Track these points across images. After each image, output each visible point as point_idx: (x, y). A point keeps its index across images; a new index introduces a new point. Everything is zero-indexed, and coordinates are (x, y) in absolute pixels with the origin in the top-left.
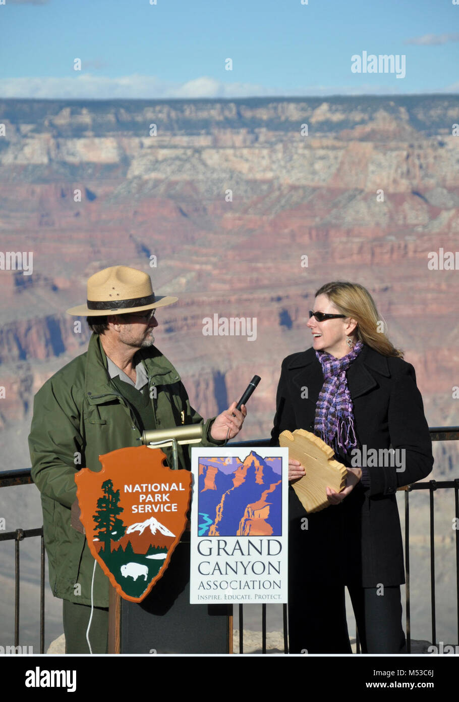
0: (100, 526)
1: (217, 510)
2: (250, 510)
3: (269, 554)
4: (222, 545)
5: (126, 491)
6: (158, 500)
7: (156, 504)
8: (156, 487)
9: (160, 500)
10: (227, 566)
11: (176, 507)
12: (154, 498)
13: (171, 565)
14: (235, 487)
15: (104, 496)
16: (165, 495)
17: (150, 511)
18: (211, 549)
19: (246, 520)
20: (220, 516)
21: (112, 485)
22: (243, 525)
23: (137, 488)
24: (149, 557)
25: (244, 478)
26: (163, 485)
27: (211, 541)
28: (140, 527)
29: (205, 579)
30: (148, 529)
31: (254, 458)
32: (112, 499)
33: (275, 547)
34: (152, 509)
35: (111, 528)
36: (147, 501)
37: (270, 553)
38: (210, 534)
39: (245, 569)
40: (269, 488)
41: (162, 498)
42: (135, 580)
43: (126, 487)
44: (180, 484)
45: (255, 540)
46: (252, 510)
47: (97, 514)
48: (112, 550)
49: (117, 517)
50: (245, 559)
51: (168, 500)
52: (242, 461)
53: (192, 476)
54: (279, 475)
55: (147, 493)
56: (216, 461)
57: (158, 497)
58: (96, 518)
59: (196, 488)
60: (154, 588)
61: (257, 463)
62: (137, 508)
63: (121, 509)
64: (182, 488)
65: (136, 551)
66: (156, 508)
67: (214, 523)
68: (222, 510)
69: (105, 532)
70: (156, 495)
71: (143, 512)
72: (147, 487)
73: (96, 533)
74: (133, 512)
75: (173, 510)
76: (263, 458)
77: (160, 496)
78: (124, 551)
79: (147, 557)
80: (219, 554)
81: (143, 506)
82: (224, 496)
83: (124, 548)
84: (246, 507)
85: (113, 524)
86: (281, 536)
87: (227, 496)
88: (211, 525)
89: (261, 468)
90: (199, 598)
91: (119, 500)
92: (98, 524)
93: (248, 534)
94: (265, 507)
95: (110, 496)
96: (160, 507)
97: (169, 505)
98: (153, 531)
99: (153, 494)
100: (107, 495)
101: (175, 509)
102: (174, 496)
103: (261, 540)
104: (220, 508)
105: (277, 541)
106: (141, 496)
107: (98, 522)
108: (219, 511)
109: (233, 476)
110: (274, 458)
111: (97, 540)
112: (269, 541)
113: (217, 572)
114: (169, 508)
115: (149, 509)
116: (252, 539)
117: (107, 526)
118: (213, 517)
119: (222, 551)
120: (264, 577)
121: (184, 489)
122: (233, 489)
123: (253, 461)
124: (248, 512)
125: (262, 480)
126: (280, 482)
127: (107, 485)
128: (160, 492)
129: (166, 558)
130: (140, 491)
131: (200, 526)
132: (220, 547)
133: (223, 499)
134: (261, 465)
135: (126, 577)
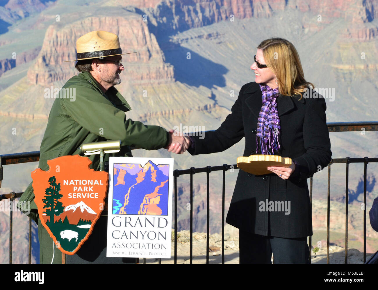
0: (47, 206)
1: (125, 197)
2: (147, 198)
4: (128, 220)
5: (64, 184)
6: (85, 190)
7: (84, 193)
8: (84, 182)
9: (87, 191)
10: (131, 233)
11: (97, 195)
12: (83, 189)
13: (93, 232)
14: (137, 183)
15: (50, 187)
16: (90, 188)
17: (80, 197)
18: (120, 223)
19: (144, 205)
20: (127, 201)
21: (55, 180)
22: (142, 208)
23: (72, 182)
24: (79, 227)
25: (144, 178)
26: (89, 181)
27: (121, 217)
28: (73, 207)
29: (116, 241)
30: (79, 209)
31: (151, 165)
32: (55, 188)
33: (163, 222)
34: (81, 196)
35: (54, 207)
36: (78, 191)
37: (160, 226)
38: (120, 213)
39: (143, 236)
40: (160, 185)
41: (88, 189)
42: (69, 241)
43: (65, 181)
44: (101, 181)
45: (150, 218)
46: (148, 198)
47: (45, 198)
48: (55, 221)
49: (59, 200)
50: (143, 230)
51: (92, 191)
52: (143, 166)
53: (109, 175)
54: (167, 176)
55: (78, 186)
56: (124, 166)
57: (85, 189)
58: (44, 201)
59: (111, 183)
60: (82, 246)
61: (152, 168)
62: (72, 195)
63: (61, 196)
64: (102, 183)
65: (71, 222)
66: (84, 195)
67: (123, 206)
68: (128, 198)
69: (51, 210)
70: (84, 187)
71: (76, 198)
72: (78, 182)
73: (45, 210)
74: (69, 198)
75: (95, 197)
76: (157, 165)
77: (87, 188)
78: (63, 222)
79: (78, 227)
80: (126, 226)
81: (76, 194)
82: (130, 189)
83: (62, 220)
84: (144, 196)
85: (56, 205)
86: (167, 215)
87: (132, 188)
88: (121, 207)
89: (155, 171)
90: (113, 253)
91: (60, 190)
92: (46, 204)
93: (146, 213)
94: (157, 196)
95: (54, 187)
96: (87, 195)
97: (93, 194)
98: (82, 210)
99: (82, 186)
100: (52, 186)
101: (96, 196)
102: (96, 188)
103: (154, 218)
104: (127, 196)
105: (164, 218)
106: (74, 187)
107: (46, 203)
108: (127, 199)
109: (136, 176)
110: (164, 165)
111: (45, 214)
112: (159, 218)
113: (124, 237)
114: (93, 196)
115: (80, 196)
116: (148, 217)
117: (52, 206)
118: (122, 202)
119: (128, 224)
120: (156, 241)
121: (103, 184)
122: (136, 184)
123: (150, 167)
124: (146, 199)
125: (156, 179)
126: (167, 181)
127: (52, 180)
128: (87, 185)
129: (90, 227)
130: (74, 184)
131: (114, 207)
132: (127, 222)
133: (129, 191)
134: (155, 169)
135: (64, 239)
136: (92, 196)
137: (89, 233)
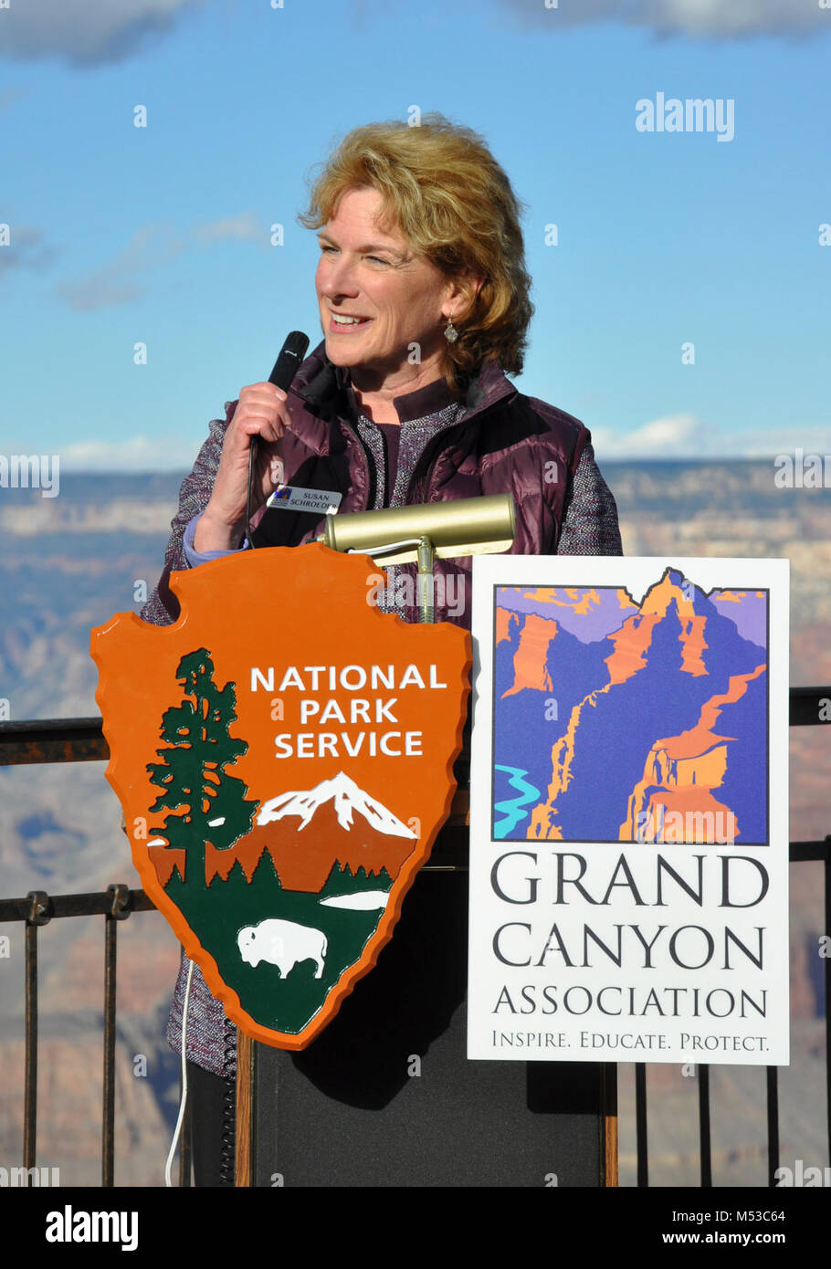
0: (169, 800)
1: (555, 756)
2: (662, 758)
3: (726, 903)
4: (572, 868)
5: (254, 688)
6: (359, 716)
7: (353, 731)
8: (353, 678)
9: (367, 720)
10: (588, 936)
11: (419, 743)
12: (347, 714)
14: (613, 682)
15: (185, 703)
16: (384, 704)
17: (335, 754)
18: (534, 882)
19: (650, 791)
20: (565, 775)
21: (209, 666)
22: (638, 807)
23: (292, 678)
24: (332, 902)
25: (644, 656)
26: (376, 670)
27: (534, 856)
28: (301, 805)
29: (515, 980)
30: (327, 811)
31: (678, 592)
32: (210, 711)
33: (745, 881)
34: (340, 746)
35: (206, 806)
36: (323, 721)
37: (731, 901)
38: (531, 833)
39: (648, 949)
40: (723, 689)
41: (372, 712)
42: (283, 976)
43: (256, 673)
44: (433, 669)
45: (681, 858)
46: (669, 759)
47: (160, 760)
48: (209, 877)
49: (229, 769)
50: (649, 919)
51: (393, 719)
52: (638, 599)
53: (471, 644)
54: (760, 648)
55: (323, 696)
56: (549, 598)
57: (359, 709)
58: (156, 773)
61: (686, 609)
62: (293, 742)
63: (241, 746)
64: (438, 682)
65: (290, 879)
66: (353, 747)
67: (543, 799)
68: (570, 756)
69: (188, 819)
70: (354, 703)
71: (311, 755)
72: (324, 678)
73: (159, 820)
74: (279, 756)
75: (409, 752)
76: (707, 591)
77: (366, 704)
78: (249, 880)
79: (325, 903)
80: (560, 900)
81: (311, 736)
82: (576, 711)
83: (248, 870)
84: (649, 748)
85: (213, 793)
86: (766, 844)
87: (586, 711)
88: (534, 805)
89: (701, 622)
90: (497, 1040)
91: (233, 715)
92: (163, 791)
94: (711, 749)
95: (205, 704)
96: (366, 740)
97: (398, 734)
98: (345, 819)
99: (344, 698)
100: (193, 698)
101: (414, 748)
102: (411, 706)
103: (700, 858)
104: (564, 750)
105: (751, 860)
106: (304, 704)
107: (165, 785)
108: (562, 761)
109: (607, 647)
110: (743, 594)
111: (159, 842)
112: (726, 860)
113: (555, 957)
115: (331, 746)
116: (668, 852)
117: (194, 799)
118: (540, 778)
119: (570, 890)
120: (710, 977)
121: (444, 686)
122: (606, 689)
123: (674, 600)
124: (657, 764)
125: (702, 664)
126: (760, 669)
127: (195, 665)
128: (366, 693)
129: (384, 905)
130: (302, 688)
131: (500, 807)
132: (565, 878)
133: (574, 720)
134: (698, 613)
135: (254, 964)
136: (393, 744)
137: (376, 938)
